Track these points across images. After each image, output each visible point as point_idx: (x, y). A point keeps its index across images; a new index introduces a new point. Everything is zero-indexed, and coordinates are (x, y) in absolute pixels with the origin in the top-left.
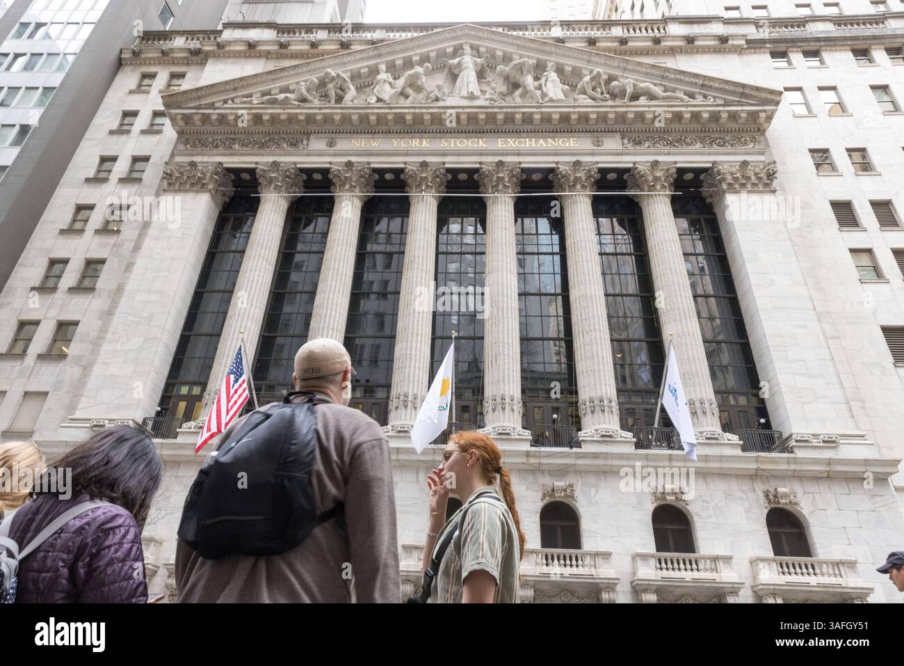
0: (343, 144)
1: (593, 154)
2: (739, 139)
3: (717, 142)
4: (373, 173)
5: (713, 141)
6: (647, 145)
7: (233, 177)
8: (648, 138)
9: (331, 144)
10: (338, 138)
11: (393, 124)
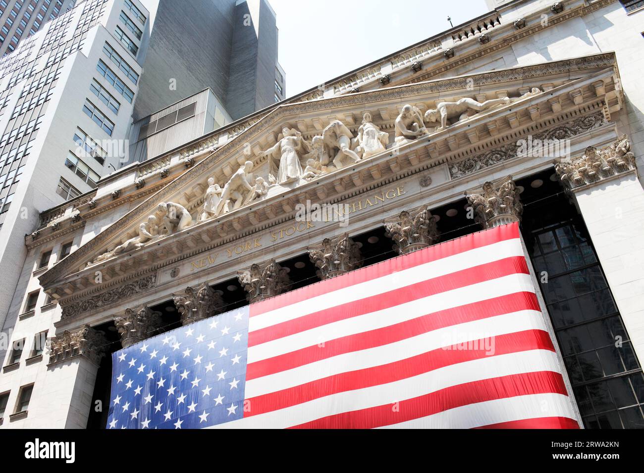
0: (186, 269)
2: (583, 122)
3: (557, 135)
4: (215, 289)
5: (552, 135)
6: (478, 167)
7: (104, 333)
8: (479, 157)
9: (174, 274)
10: (179, 266)
11: (225, 234)
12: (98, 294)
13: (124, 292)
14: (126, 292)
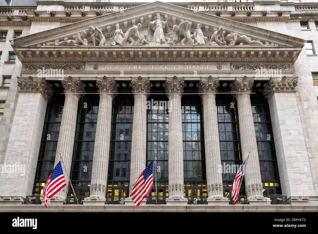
0: (101, 68)
1: (217, 73)
2: (283, 66)
3: (273, 67)
4: (117, 83)
5: (271, 67)
6: (241, 69)
7: (51, 86)
8: (242, 65)
9: (96, 68)
10: (99, 65)
11: (125, 57)
12: (48, 64)
13: (66, 68)
14: (67, 68)
